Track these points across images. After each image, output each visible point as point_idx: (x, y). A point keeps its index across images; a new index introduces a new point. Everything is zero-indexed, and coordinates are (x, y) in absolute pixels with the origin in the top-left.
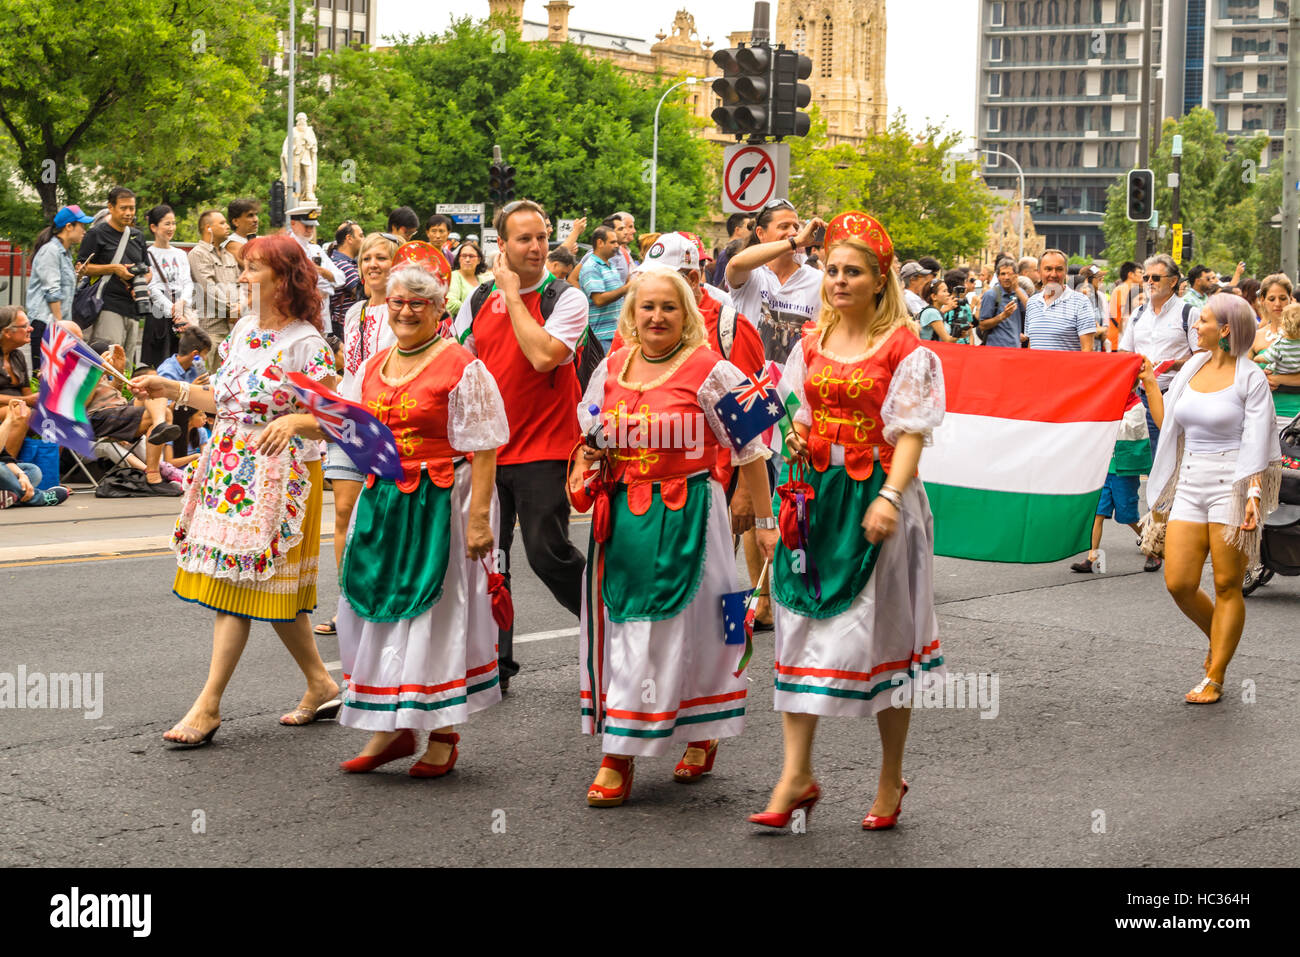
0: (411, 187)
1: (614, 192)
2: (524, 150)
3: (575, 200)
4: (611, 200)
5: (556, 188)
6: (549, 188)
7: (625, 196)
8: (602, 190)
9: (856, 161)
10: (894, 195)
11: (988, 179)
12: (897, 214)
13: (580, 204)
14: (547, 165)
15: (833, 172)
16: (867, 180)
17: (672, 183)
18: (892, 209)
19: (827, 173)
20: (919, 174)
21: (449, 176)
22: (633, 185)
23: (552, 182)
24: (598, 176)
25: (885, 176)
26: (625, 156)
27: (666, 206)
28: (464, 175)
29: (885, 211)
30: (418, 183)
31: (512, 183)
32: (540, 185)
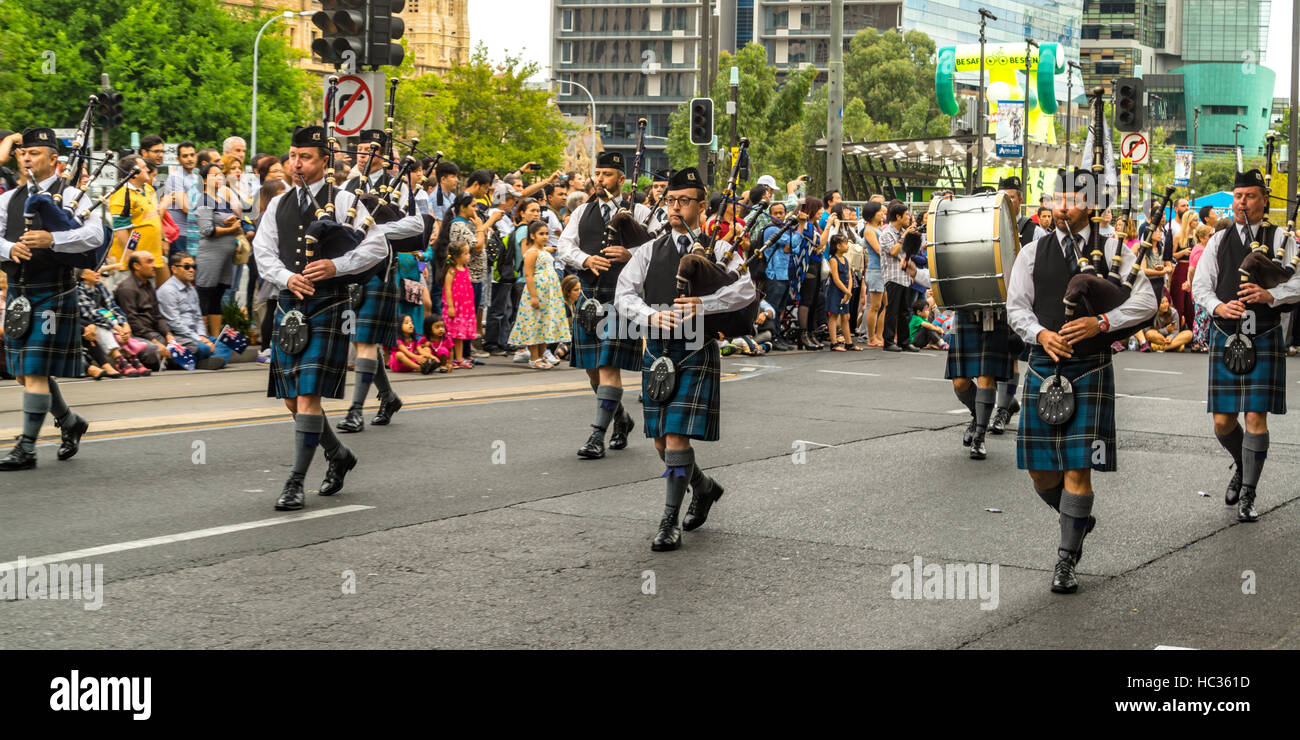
0: (23, 113)
1: (217, 118)
2: (130, 78)
3: (179, 125)
4: (214, 125)
5: (161, 113)
6: (154, 114)
7: (226, 121)
8: (205, 116)
9: (441, 89)
10: (476, 121)
11: (562, 107)
12: (479, 139)
13: (184, 129)
14: (153, 92)
15: (420, 99)
16: (451, 107)
17: (271, 110)
18: (475, 133)
19: (414, 101)
20: (500, 101)
21: (59, 102)
22: (234, 110)
23: (158, 108)
24: (200, 102)
25: (469, 103)
26: (227, 84)
27: (266, 131)
28: (73, 101)
29: (469, 136)
30: (29, 108)
31: (120, 109)
32: (146, 111)
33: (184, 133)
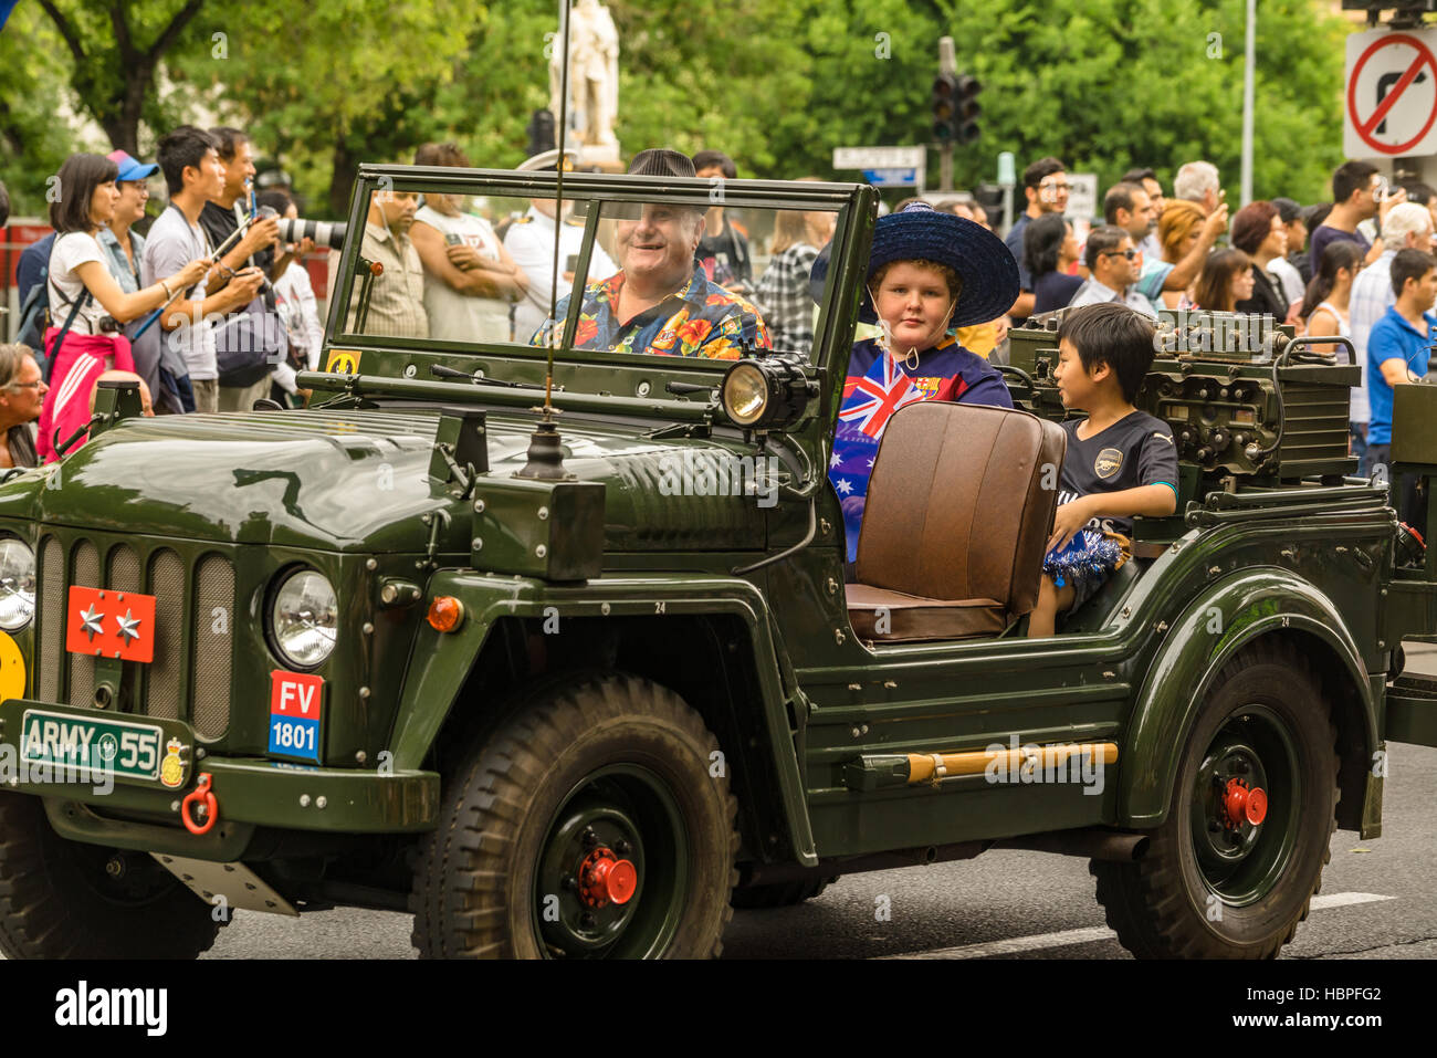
0: (795, 118)
1: (1171, 124)
2: (1003, 47)
3: (1099, 140)
4: (1165, 138)
5: (1065, 115)
6: (1050, 117)
7: (1190, 130)
8: (1148, 121)
13: (1108, 147)
14: (1047, 73)
17: (1280, 105)
21: (866, 97)
22: (1204, 107)
23: (1057, 105)
24: (1141, 95)
27: (1271, 148)
28: (894, 94)
30: (808, 110)
31: (975, 108)
32: (1035, 111)
33: (1108, 155)
